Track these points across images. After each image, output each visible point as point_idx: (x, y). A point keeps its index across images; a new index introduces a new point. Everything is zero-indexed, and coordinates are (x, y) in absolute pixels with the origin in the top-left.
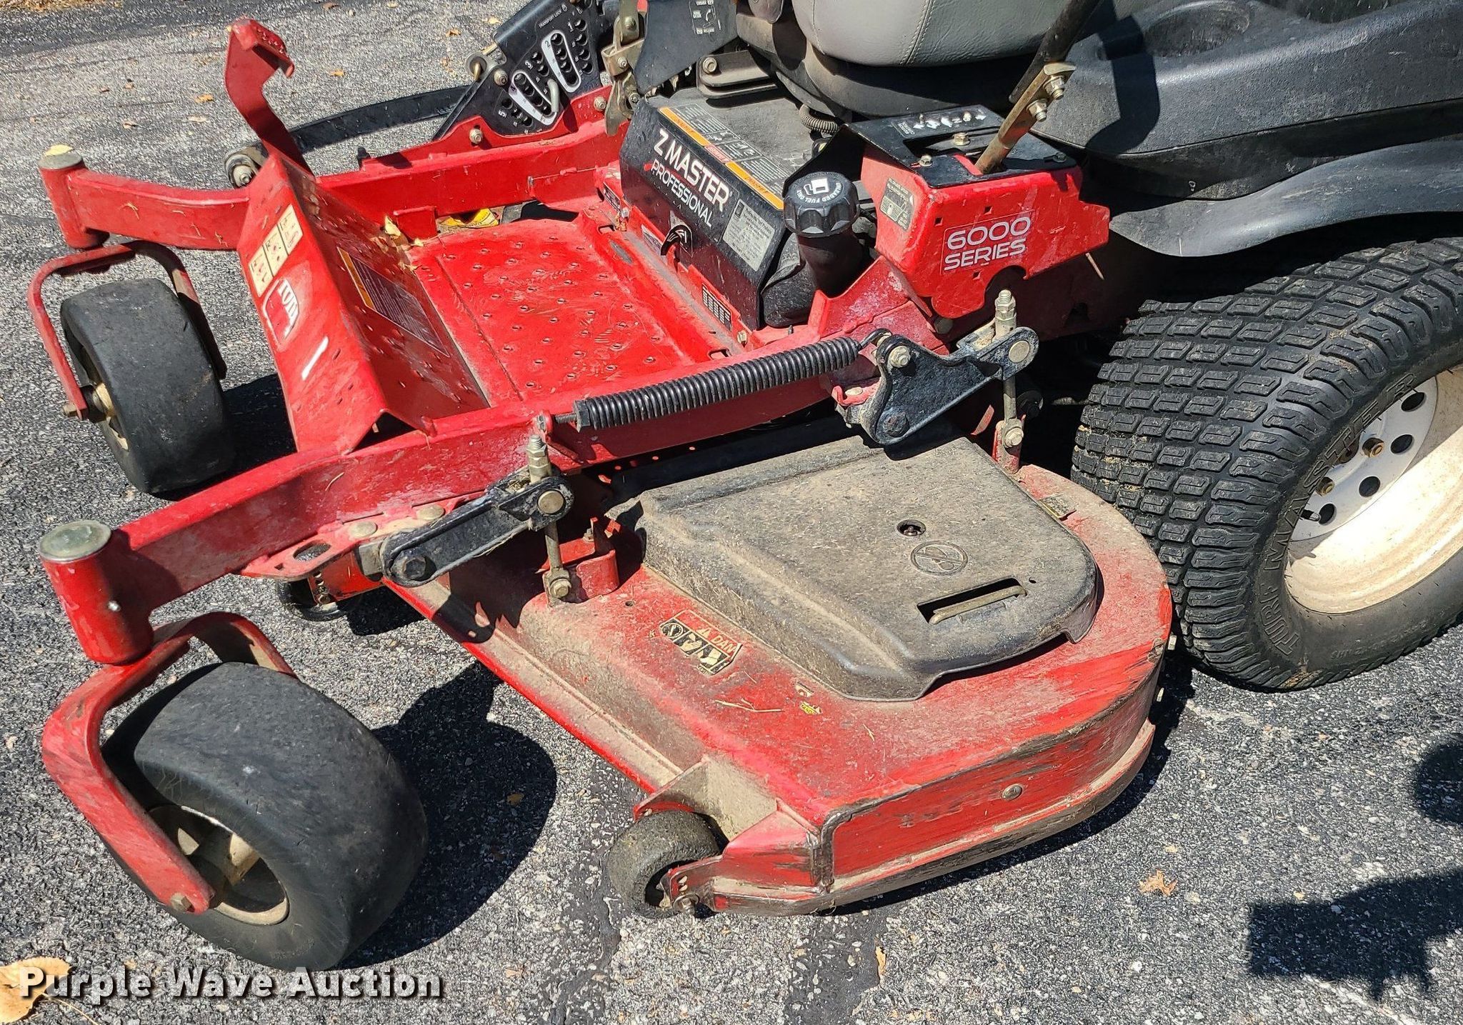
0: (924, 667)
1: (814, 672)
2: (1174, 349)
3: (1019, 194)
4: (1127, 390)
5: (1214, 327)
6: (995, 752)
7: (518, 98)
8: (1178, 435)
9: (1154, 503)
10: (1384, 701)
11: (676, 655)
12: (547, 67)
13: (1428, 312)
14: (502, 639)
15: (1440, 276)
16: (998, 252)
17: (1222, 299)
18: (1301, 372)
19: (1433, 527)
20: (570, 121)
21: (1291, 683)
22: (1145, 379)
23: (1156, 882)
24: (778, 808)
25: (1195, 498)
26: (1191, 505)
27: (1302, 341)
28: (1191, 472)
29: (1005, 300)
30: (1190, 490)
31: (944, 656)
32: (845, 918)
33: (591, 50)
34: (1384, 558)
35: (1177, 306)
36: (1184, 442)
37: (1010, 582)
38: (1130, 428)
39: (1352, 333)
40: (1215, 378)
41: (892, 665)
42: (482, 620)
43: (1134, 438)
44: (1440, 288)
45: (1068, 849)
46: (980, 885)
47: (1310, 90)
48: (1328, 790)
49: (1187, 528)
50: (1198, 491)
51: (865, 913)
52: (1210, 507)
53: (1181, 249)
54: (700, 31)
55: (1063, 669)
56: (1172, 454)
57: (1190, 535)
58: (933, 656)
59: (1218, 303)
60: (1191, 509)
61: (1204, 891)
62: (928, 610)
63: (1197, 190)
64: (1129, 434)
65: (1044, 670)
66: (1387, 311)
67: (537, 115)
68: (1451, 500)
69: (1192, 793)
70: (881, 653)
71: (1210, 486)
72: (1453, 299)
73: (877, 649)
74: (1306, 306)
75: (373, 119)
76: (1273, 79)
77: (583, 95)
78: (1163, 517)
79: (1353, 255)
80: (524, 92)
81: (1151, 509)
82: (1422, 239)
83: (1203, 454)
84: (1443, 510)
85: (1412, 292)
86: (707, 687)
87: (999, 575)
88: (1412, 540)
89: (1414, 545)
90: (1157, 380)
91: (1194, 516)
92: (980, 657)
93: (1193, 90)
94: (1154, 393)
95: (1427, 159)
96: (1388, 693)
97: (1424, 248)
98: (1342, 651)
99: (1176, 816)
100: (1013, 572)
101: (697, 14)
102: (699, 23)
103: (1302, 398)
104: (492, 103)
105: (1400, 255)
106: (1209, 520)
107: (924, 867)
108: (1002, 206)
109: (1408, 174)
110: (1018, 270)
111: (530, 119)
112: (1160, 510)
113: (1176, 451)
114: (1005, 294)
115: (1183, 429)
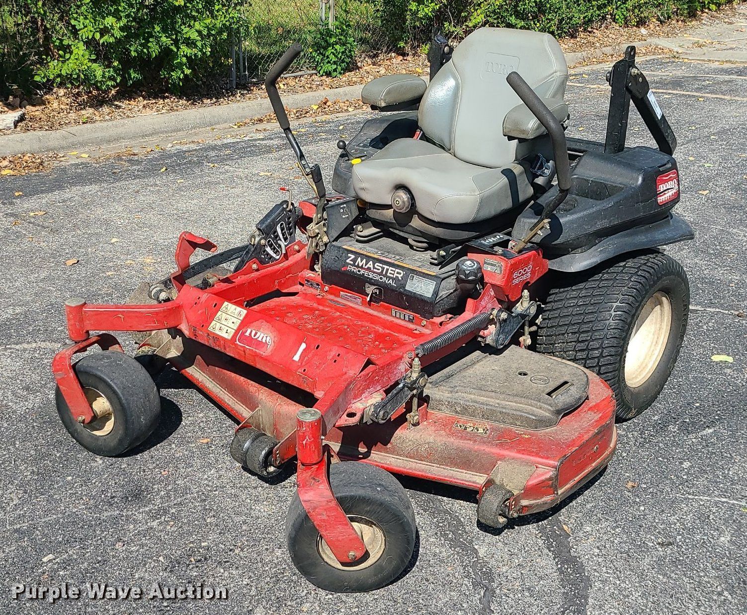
0: (558, 412)
1: (519, 425)
2: (573, 302)
3: (529, 258)
4: (558, 320)
5: (584, 293)
6: (590, 434)
7: (268, 249)
8: (585, 329)
9: (580, 355)
10: (656, 418)
11: (468, 433)
12: (278, 236)
13: (646, 279)
14: (377, 454)
15: (645, 268)
16: (524, 277)
17: (582, 284)
18: (618, 302)
19: (650, 353)
20: (286, 256)
21: (630, 416)
22: (564, 314)
23: (630, 484)
24: (537, 467)
25: (597, 349)
26: (597, 352)
27: (615, 292)
28: (593, 340)
29: (526, 293)
30: (595, 347)
31: (563, 407)
32: (545, 521)
33: (293, 227)
34: (640, 367)
35: (566, 289)
36: (588, 331)
37: (566, 383)
38: (564, 332)
39: (628, 288)
40: (591, 309)
41: (547, 414)
42: (363, 449)
43: (566, 335)
44: (647, 271)
45: (597, 483)
46: (580, 499)
47: (602, 219)
48: (659, 446)
49: (596, 360)
50: (598, 346)
51: (550, 518)
52: (603, 351)
53: (573, 269)
54: (344, 217)
55: (591, 408)
56: (583, 337)
57: (598, 363)
58: (560, 408)
59: (581, 285)
60: (596, 353)
61: (645, 483)
62: (549, 394)
63: (572, 251)
64: (563, 334)
65: (586, 409)
66: (635, 280)
67: (274, 255)
68: (652, 343)
69: (620, 458)
70: (542, 412)
71: (602, 344)
72: (650, 274)
73: (540, 411)
74: (612, 282)
75: (205, 266)
76: (592, 218)
77: (290, 245)
78: (587, 358)
79: (617, 265)
80: (270, 247)
81: (581, 357)
82: (634, 258)
83: (596, 334)
84: (651, 347)
85: (639, 273)
86: (488, 439)
87: (562, 381)
88: (644, 359)
89: (646, 361)
90: (569, 314)
91: (598, 355)
92: (572, 406)
93: (572, 222)
94: (570, 318)
95: (631, 235)
96: (656, 415)
97: (636, 260)
98: (641, 400)
99: (621, 465)
100: (565, 379)
101: (342, 211)
102: (343, 213)
103: (622, 310)
104: (259, 253)
105: (630, 263)
106: (604, 355)
107: (579, 482)
108: (525, 262)
109: (628, 240)
110: (529, 282)
111: (271, 257)
112: (584, 356)
113: (586, 335)
114: (526, 291)
115: (585, 327)
